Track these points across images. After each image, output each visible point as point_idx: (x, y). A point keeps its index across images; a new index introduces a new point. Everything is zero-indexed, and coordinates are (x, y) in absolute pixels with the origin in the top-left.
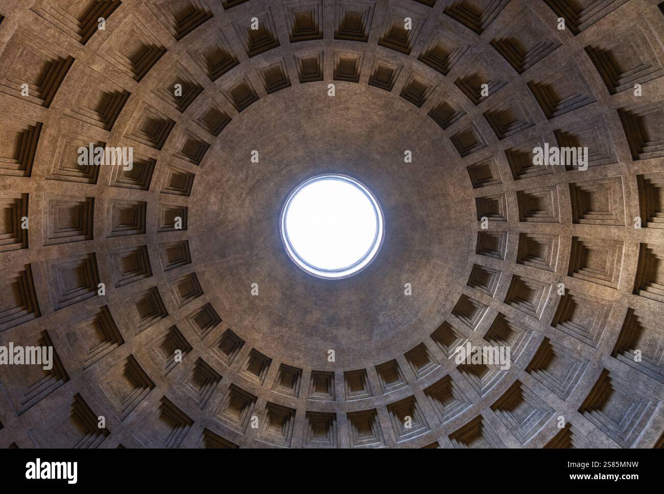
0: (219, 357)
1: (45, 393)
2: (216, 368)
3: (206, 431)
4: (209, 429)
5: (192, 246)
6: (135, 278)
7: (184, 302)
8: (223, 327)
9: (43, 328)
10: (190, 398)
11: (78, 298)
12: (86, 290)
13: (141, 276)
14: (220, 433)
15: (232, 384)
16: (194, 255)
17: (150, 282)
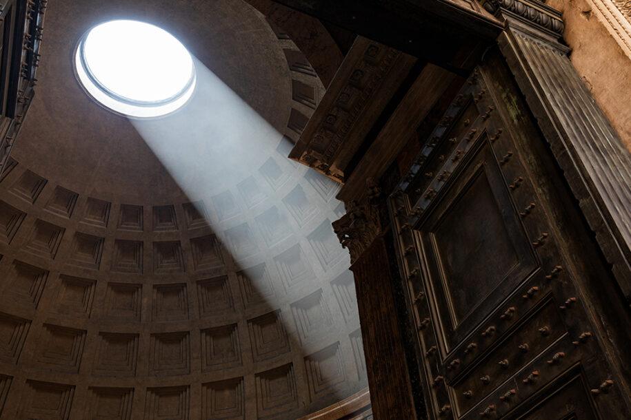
0: (166, 229)
1: (81, 349)
2: (170, 239)
3: (198, 282)
4: (199, 279)
5: (65, 185)
6: (58, 242)
7: (106, 220)
8: (148, 209)
9: (42, 324)
10: (171, 271)
11: (41, 288)
12: (39, 279)
13: (60, 236)
14: (208, 277)
15: (191, 239)
16: (74, 188)
17: (69, 234)
